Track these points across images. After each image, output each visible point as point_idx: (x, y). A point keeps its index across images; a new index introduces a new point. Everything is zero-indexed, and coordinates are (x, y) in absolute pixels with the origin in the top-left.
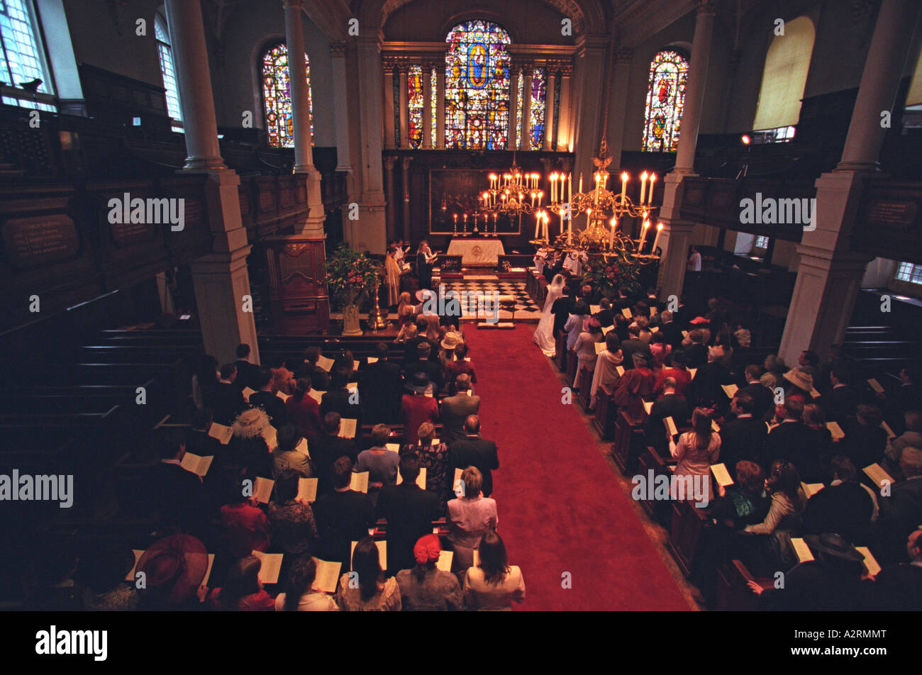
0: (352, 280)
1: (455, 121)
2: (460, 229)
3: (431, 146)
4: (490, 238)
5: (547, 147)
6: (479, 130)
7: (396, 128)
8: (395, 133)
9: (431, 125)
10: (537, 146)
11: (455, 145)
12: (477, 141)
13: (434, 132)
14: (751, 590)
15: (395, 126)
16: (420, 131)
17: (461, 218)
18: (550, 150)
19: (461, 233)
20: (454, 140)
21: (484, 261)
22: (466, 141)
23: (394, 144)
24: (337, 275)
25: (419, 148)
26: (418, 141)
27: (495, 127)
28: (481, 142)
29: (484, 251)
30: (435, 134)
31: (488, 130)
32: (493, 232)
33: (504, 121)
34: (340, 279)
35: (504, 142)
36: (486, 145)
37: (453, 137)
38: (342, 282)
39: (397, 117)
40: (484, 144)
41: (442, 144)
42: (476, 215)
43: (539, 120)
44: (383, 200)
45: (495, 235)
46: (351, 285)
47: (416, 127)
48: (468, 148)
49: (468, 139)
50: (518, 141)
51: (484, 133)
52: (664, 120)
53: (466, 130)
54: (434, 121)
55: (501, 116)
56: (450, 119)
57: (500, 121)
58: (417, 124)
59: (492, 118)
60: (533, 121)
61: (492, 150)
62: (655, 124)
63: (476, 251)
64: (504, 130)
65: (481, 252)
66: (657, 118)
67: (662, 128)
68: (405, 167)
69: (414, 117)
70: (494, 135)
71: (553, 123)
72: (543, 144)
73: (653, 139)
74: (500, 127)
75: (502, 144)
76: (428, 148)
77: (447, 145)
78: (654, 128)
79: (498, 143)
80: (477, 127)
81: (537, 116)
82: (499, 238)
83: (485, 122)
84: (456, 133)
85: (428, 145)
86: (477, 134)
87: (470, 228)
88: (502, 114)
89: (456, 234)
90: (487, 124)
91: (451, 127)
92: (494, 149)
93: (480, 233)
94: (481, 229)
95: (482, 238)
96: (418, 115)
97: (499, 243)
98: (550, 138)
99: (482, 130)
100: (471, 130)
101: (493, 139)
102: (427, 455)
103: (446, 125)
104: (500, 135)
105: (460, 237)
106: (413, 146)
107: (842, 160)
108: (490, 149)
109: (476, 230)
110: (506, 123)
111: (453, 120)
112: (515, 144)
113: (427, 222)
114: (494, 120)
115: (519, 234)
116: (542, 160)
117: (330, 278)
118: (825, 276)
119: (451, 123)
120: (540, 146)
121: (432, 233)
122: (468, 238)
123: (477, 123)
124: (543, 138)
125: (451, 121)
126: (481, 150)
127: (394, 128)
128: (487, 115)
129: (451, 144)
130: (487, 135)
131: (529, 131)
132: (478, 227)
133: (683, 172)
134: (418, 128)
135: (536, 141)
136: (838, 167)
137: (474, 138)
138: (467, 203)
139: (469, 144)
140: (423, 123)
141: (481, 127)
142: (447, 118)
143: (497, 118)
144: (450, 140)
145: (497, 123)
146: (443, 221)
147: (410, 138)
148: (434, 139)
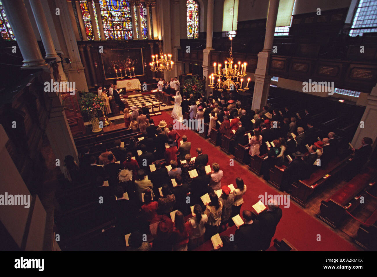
0: (96, 107)
1: (108, 27)
2: (119, 76)
3: (98, 39)
4: (133, 78)
5: (150, 38)
6: (120, 31)
7: (79, 30)
8: (79, 32)
9: (97, 29)
10: (145, 38)
11: (110, 38)
12: (120, 36)
13: (98, 32)
14: (281, 171)
15: (78, 29)
16: (92, 31)
17: (119, 71)
18: (151, 39)
19: (120, 78)
20: (109, 36)
21: (133, 88)
22: (115, 36)
23: (79, 38)
24: (87, 106)
25: (93, 40)
26: (92, 36)
27: (127, 29)
28: (121, 36)
29: (132, 84)
30: (99, 33)
31: (124, 31)
32: (134, 75)
33: (130, 26)
34: (90, 108)
35: (132, 36)
36: (124, 38)
37: (109, 34)
38: (91, 109)
39: (78, 24)
40: (123, 37)
41: (103, 38)
42: (125, 69)
43: (145, 26)
44: (82, 66)
45: (134, 77)
46: (95, 109)
47: (89, 29)
48: (116, 39)
49: (115, 35)
50: (137, 36)
51: (122, 32)
52: (192, 26)
53: (114, 31)
54: (98, 27)
55: (128, 24)
56: (105, 26)
57: (128, 26)
58: (89, 28)
59: (124, 25)
60: (143, 27)
61: (127, 40)
62: (189, 28)
63: (129, 84)
64: (131, 31)
65: (131, 85)
66: (190, 26)
67: (192, 29)
68: (89, 49)
69: (87, 24)
70: (127, 33)
71: (151, 27)
72: (148, 36)
73: (189, 34)
74: (129, 29)
75: (131, 37)
76: (97, 40)
77: (106, 38)
78: (189, 30)
79: (129, 37)
80: (119, 29)
81: (144, 24)
82: (137, 78)
83: (122, 27)
84: (109, 32)
85: (97, 38)
86: (119, 33)
87: (124, 75)
88: (129, 23)
89: (118, 78)
90: (123, 28)
91: (106, 29)
92: (128, 39)
93: (128, 77)
94: (129, 75)
95: (129, 79)
96: (89, 23)
97: (137, 80)
98: (150, 34)
99: (121, 31)
100: (116, 31)
101: (127, 35)
102: (190, 165)
103: (104, 29)
104: (129, 33)
105: (120, 80)
106: (89, 39)
107: (264, 48)
108: (126, 39)
109: (126, 75)
110: (131, 28)
111: (107, 26)
112: (136, 37)
113: (103, 74)
114: (126, 26)
115: (144, 75)
116: (149, 43)
117: (84, 108)
118: (263, 83)
119: (106, 28)
120: (147, 37)
121: (106, 79)
122: (124, 79)
123: (118, 27)
124: (147, 34)
125: (106, 27)
126: (122, 40)
127: (78, 30)
128: (122, 24)
129: (108, 37)
130: (124, 33)
131: (141, 31)
132: (127, 74)
133: (209, 49)
134: (90, 30)
135: (145, 35)
136: (263, 50)
137: (118, 34)
138: (120, 64)
139: (116, 37)
140: (92, 28)
141: (120, 30)
142: (104, 25)
143: (127, 25)
144: (107, 36)
145: (127, 27)
146: (110, 73)
147: (87, 35)
148: (99, 35)
